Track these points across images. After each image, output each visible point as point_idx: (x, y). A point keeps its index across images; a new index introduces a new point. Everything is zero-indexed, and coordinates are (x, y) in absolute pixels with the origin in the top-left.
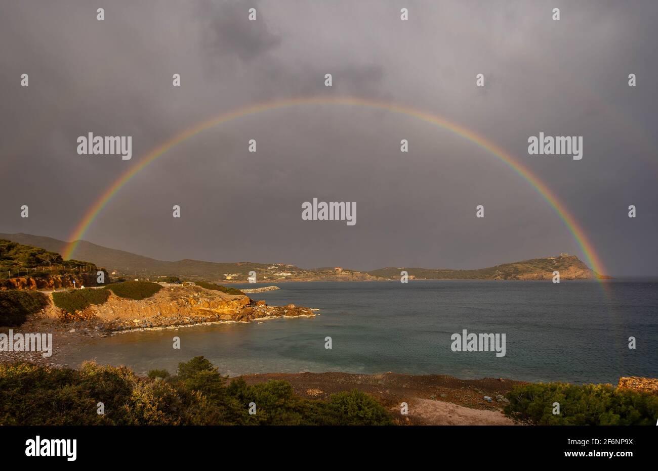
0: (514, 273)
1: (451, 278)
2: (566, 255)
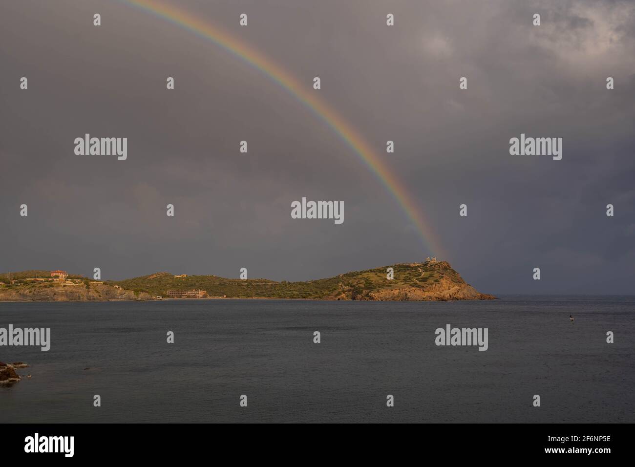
0: (366, 288)
1: (269, 297)
2: (434, 260)
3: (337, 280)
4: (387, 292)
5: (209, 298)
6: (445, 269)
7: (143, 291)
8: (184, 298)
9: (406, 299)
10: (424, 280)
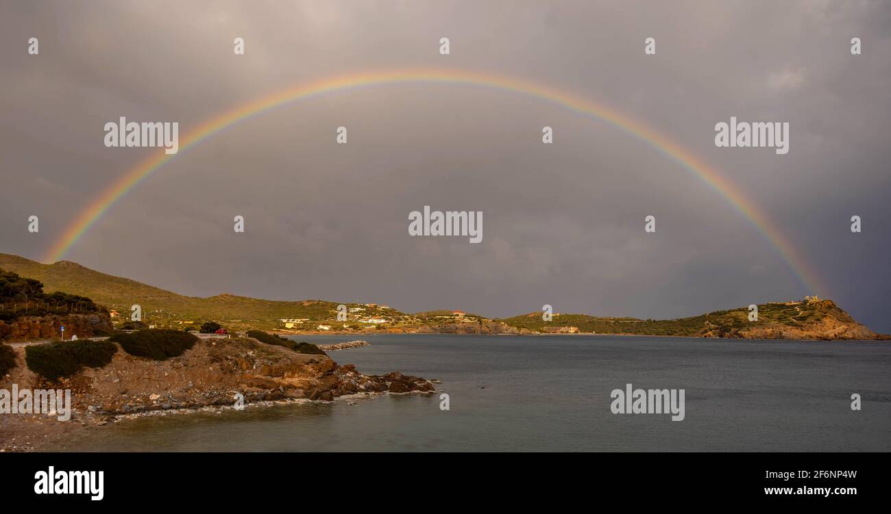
0: (735, 326)
1: (635, 333)
2: (815, 299)
3: (703, 318)
4: (758, 330)
5: (580, 333)
6: (829, 307)
7: (523, 327)
8: (558, 333)
9: (781, 337)
10: (803, 319)
